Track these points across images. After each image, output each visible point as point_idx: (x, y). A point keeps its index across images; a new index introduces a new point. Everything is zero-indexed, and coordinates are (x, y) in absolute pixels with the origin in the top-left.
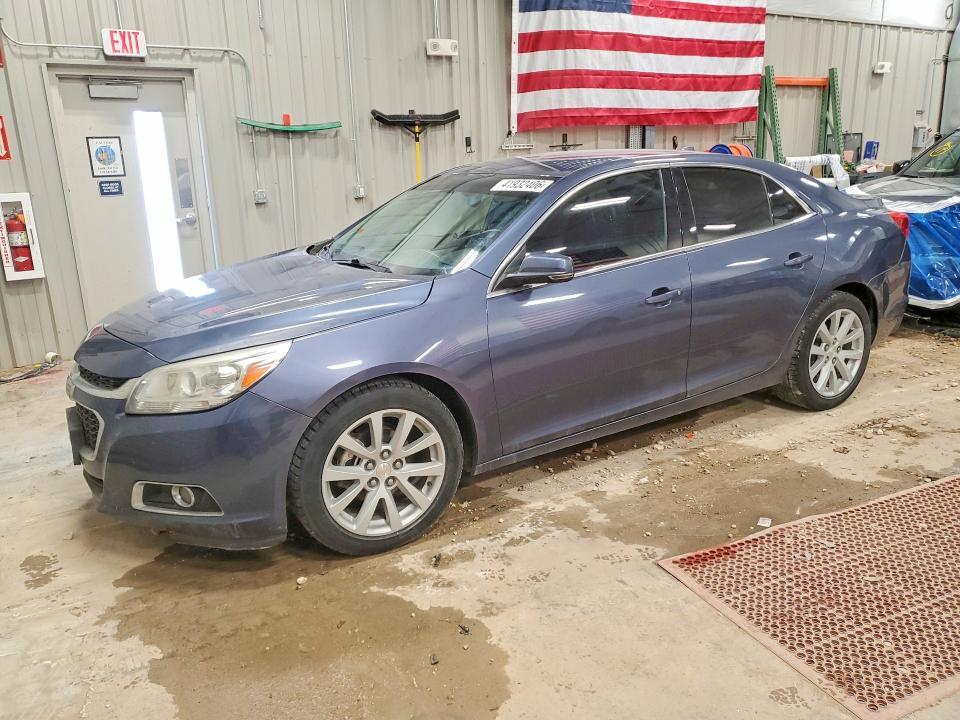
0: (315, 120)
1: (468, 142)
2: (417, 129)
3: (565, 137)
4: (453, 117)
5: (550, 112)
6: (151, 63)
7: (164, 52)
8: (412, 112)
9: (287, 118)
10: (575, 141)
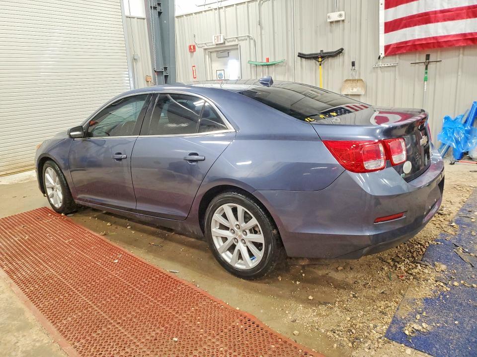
0: (278, 59)
1: (353, 64)
2: (320, 60)
3: (428, 57)
4: (340, 52)
5: (406, 42)
6: (227, 44)
7: (231, 40)
8: (322, 51)
9: (268, 60)
10: (437, 59)
